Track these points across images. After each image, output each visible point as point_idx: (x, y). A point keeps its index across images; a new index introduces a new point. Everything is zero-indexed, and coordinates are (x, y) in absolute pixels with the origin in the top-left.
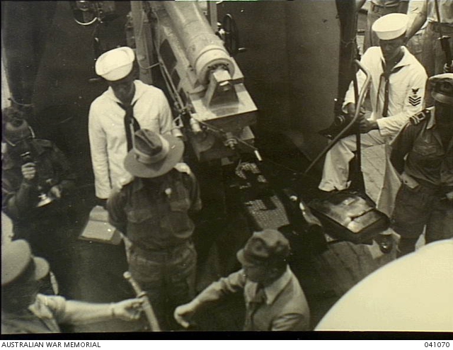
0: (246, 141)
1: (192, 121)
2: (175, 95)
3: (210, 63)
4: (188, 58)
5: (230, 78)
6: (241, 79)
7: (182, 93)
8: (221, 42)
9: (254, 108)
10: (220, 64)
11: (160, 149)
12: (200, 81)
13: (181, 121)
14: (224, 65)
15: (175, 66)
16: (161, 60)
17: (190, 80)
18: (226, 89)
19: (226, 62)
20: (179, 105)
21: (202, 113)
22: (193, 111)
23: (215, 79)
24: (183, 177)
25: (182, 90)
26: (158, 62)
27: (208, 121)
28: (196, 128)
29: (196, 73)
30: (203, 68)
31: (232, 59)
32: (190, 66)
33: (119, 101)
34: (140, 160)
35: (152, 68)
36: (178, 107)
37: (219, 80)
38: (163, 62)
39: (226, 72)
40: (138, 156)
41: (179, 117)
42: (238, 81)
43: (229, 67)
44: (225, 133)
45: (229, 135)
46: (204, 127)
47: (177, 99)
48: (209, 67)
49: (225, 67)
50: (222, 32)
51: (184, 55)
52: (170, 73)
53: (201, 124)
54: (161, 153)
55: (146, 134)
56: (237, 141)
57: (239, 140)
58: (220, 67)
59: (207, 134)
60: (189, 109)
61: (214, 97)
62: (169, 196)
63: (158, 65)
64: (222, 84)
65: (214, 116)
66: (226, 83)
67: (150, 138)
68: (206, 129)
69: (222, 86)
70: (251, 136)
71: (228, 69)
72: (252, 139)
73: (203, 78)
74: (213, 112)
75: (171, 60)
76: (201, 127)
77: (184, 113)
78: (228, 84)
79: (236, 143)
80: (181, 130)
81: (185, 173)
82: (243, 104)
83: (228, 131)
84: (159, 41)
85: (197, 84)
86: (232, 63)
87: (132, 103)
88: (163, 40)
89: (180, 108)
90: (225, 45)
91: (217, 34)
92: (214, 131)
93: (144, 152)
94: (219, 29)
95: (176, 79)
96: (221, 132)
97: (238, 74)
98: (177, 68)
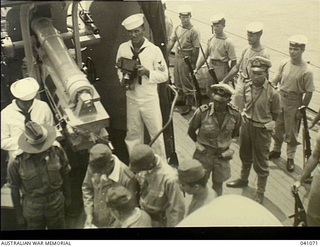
0: (103, 137)
1: (68, 126)
2: (56, 110)
3: (78, 89)
4: (64, 86)
5: (91, 98)
6: (98, 99)
7: (60, 108)
8: (85, 76)
9: (108, 117)
10: (85, 90)
11: (41, 136)
12: (72, 101)
13: (60, 126)
14: (88, 90)
15: (55, 91)
16: (46, 88)
17: (65, 100)
18: (89, 105)
19: (89, 89)
20: (59, 116)
21: (74, 121)
22: (68, 120)
23: (82, 100)
24: (55, 149)
25: (60, 106)
26: (44, 89)
27: (78, 126)
28: (71, 131)
29: (69, 96)
30: (74, 92)
31: (92, 86)
32: (65, 91)
33: (21, 110)
34: (28, 141)
35: (41, 93)
36: (58, 117)
37: (84, 100)
38: (47, 89)
39: (89, 94)
40: (27, 139)
41: (59, 124)
42: (96, 100)
43: (90, 91)
44: (89, 133)
45: (92, 134)
46: (75, 130)
47: (57, 113)
48: (77, 92)
49: (88, 91)
50: (85, 68)
51: (61, 85)
52: (52, 96)
53: (73, 128)
54: (42, 138)
55: (33, 126)
56: (97, 137)
57: (99, 137)
58: (84, 92)
59: (78, 134)
60: (65, 119)
61: (81, 110)
62: (47, 161)
63: (45, 91)
64: (86, 103)
65: (82, 123)
66: (89, 101)
67: (35, 128)
68: (77, 131)
69: (86, 104)
70: (106, 134)
71: (89, 93)
72: (107, 136)
73: (74, 98)
74: (81, 120)
75: (53, 87)
76: (74, 130)
77: (62, 121)
78: (90, 102)
79: (96, 139)
80: (61, 132)
81: (56, 147)
82: (100, 114)
83: (91, 132)
84: (44, 76)
85: (70, 102)
86: (92, 89)
87: (29, 112)
88: (47, 75)
89: (60, 118)
90: (88, 78)
91: (82, 70)
92: (82, 132)
93: (31, 137)
94: (83, 67)
95: (57, 99)
96: (87, 133)
97: (97, 95)
98: (57, 92)
